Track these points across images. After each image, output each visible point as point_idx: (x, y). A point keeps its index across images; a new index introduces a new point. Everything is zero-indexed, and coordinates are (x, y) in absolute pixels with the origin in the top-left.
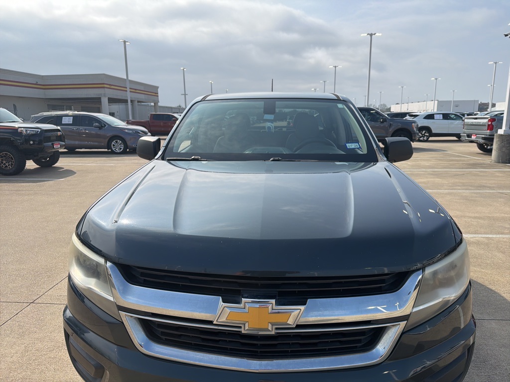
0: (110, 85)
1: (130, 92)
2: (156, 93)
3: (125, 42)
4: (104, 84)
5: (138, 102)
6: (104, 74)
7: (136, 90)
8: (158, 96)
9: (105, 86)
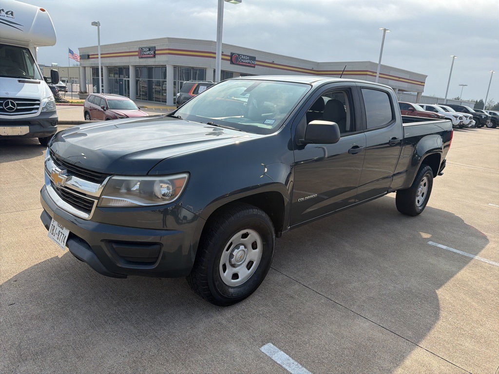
0: (373, 72)
1: (379, 77)
2: (422, 82)
3: (385, 30)
4: (367, 71)
5: (399, 90)
6: (369, 62)
7: (399, 78)
8: (424, 85)
9: (368, 73)
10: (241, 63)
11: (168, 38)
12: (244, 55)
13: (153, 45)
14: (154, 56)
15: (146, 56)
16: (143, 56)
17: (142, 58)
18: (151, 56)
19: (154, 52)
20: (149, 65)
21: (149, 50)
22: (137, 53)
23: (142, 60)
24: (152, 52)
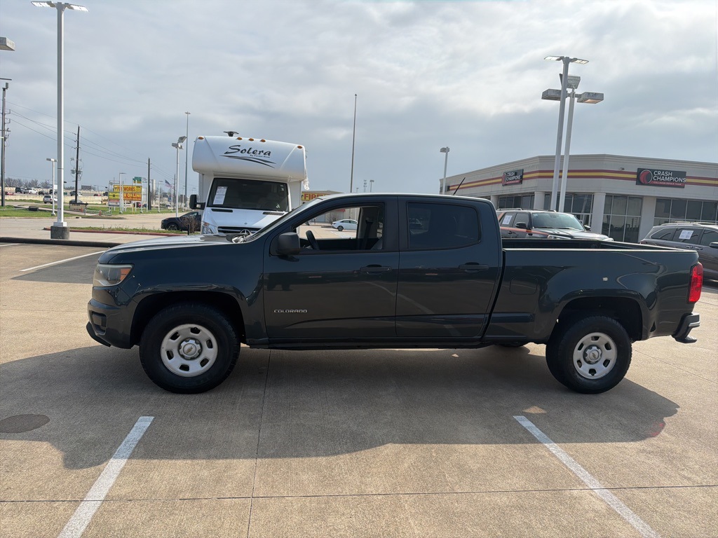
10: (656, 183)
11: (540, 157)
12: (662, 171)
13: (521, 168)
14: (521, 182)
15: (511, 182)
16: (508, 183)
17: (506, 185)
18: (517, 181)
19: (521, 177)
20: (515, 194)
21: (516, 174)
22: (500, 180)
23: (506, 188)
24: (518, 177)
